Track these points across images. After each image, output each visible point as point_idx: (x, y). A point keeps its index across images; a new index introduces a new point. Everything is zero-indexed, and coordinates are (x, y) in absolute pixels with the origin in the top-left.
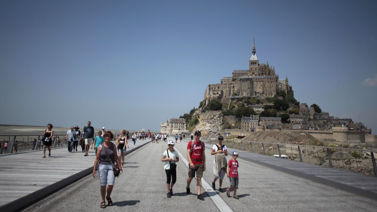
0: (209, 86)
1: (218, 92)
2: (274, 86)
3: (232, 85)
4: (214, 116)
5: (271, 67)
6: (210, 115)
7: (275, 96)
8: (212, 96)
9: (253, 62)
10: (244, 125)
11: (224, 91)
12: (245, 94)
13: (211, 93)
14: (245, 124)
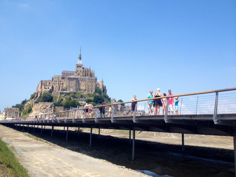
0: (42, 81)
1: (49, 87)
2: (94, 85)
3: (61, 82)
4: (46, 106)
5: (92, 71)
6: (43, 106)
7: (94, 93)
8: (44, 90)
9: (79, 65)
10: (71, 114)
11: (54, 86)
12: (72, 90)
13: (43, 87)
14: (73, 113)
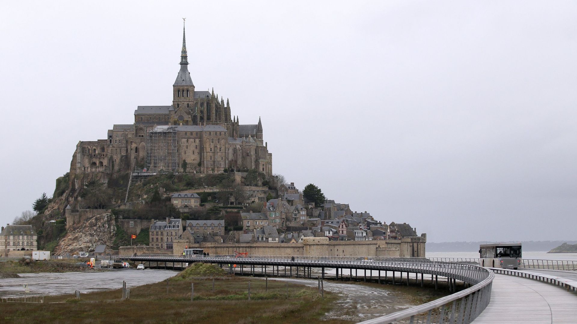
0: (81, 144)
1: (102, 160)
2: (224, 148)
3: (134, 146)
6: (89, 219)
7: (226, 170)
8: (88, 170)
9: (181, 88)
10: (155, 237)
11: (115, 157)
14: (157, 234)
